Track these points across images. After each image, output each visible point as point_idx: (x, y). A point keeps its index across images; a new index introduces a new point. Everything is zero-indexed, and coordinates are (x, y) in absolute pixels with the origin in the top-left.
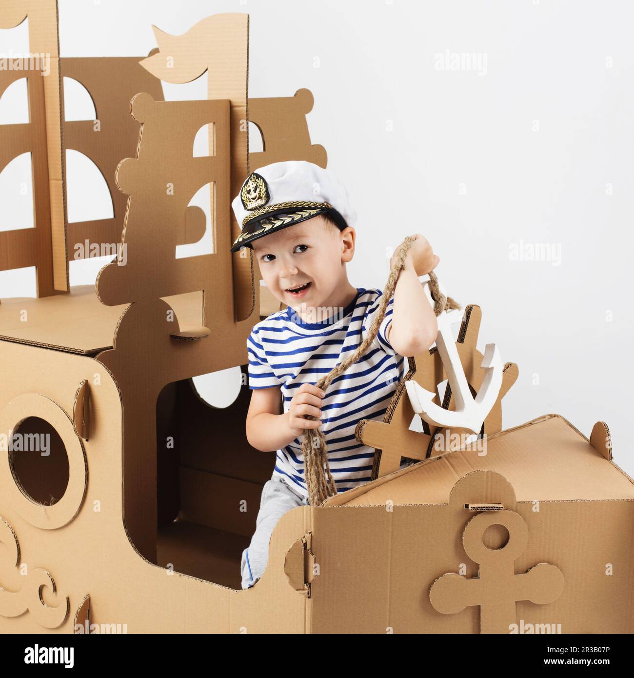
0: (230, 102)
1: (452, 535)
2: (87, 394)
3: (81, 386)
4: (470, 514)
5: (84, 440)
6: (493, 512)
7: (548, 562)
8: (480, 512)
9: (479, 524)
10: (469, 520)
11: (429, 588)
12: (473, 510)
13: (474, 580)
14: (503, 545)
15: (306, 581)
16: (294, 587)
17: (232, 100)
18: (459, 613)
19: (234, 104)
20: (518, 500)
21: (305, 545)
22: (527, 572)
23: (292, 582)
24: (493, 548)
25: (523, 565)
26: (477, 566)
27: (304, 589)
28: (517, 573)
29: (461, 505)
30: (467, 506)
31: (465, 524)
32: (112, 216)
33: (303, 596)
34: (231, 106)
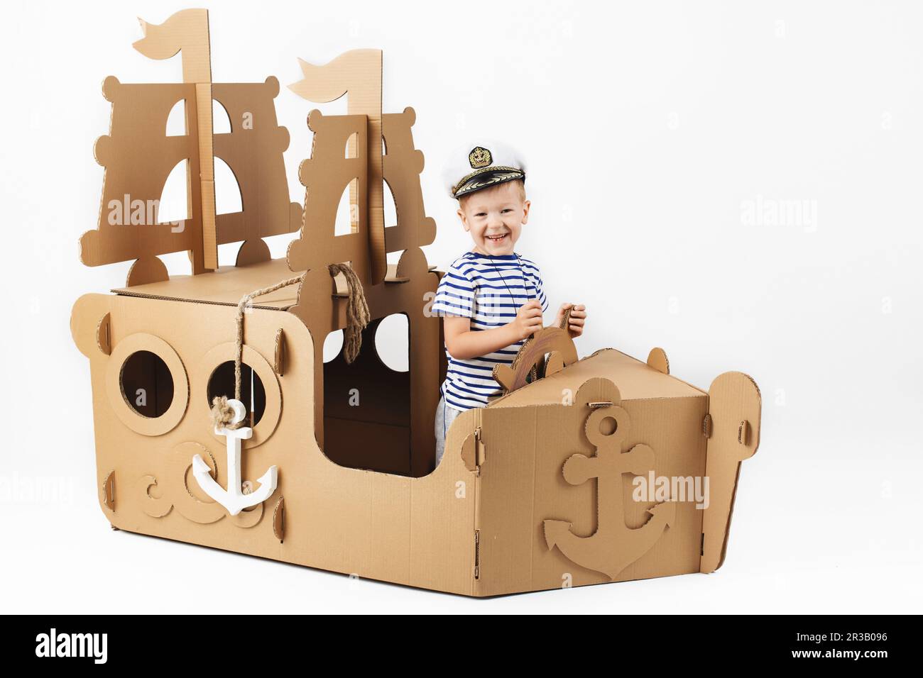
0: (367, 117)
1: (578, 426)
2: (283, 340)
3: (279, 333)
4: (590, 410)
5: (279, 375)
6: (606, 408)
7: (643, 444)
8: (597, 408)
9: (597, 416)
10: (590, 414)
11: (563, 465)
12: (593, 407)
13: (594, 458)
14: (612, 432)
15: (477, 464)
16: (468, 468)
17: (369, 115)
18: (582, 484)
19: (370, 118)
20: (622, 399)
21: (477, 436)
22: (629, 451)
23: (467, 465)
24: (606, 435)
25: (626, 447)
26: (595, 448)
27: (475, 470)
28: (622, 452)
29: (583, 404)
30: (588, 404)
31: (587, 418)
32: (240, 210)
33: (473, 475)
34: (368, 120)
